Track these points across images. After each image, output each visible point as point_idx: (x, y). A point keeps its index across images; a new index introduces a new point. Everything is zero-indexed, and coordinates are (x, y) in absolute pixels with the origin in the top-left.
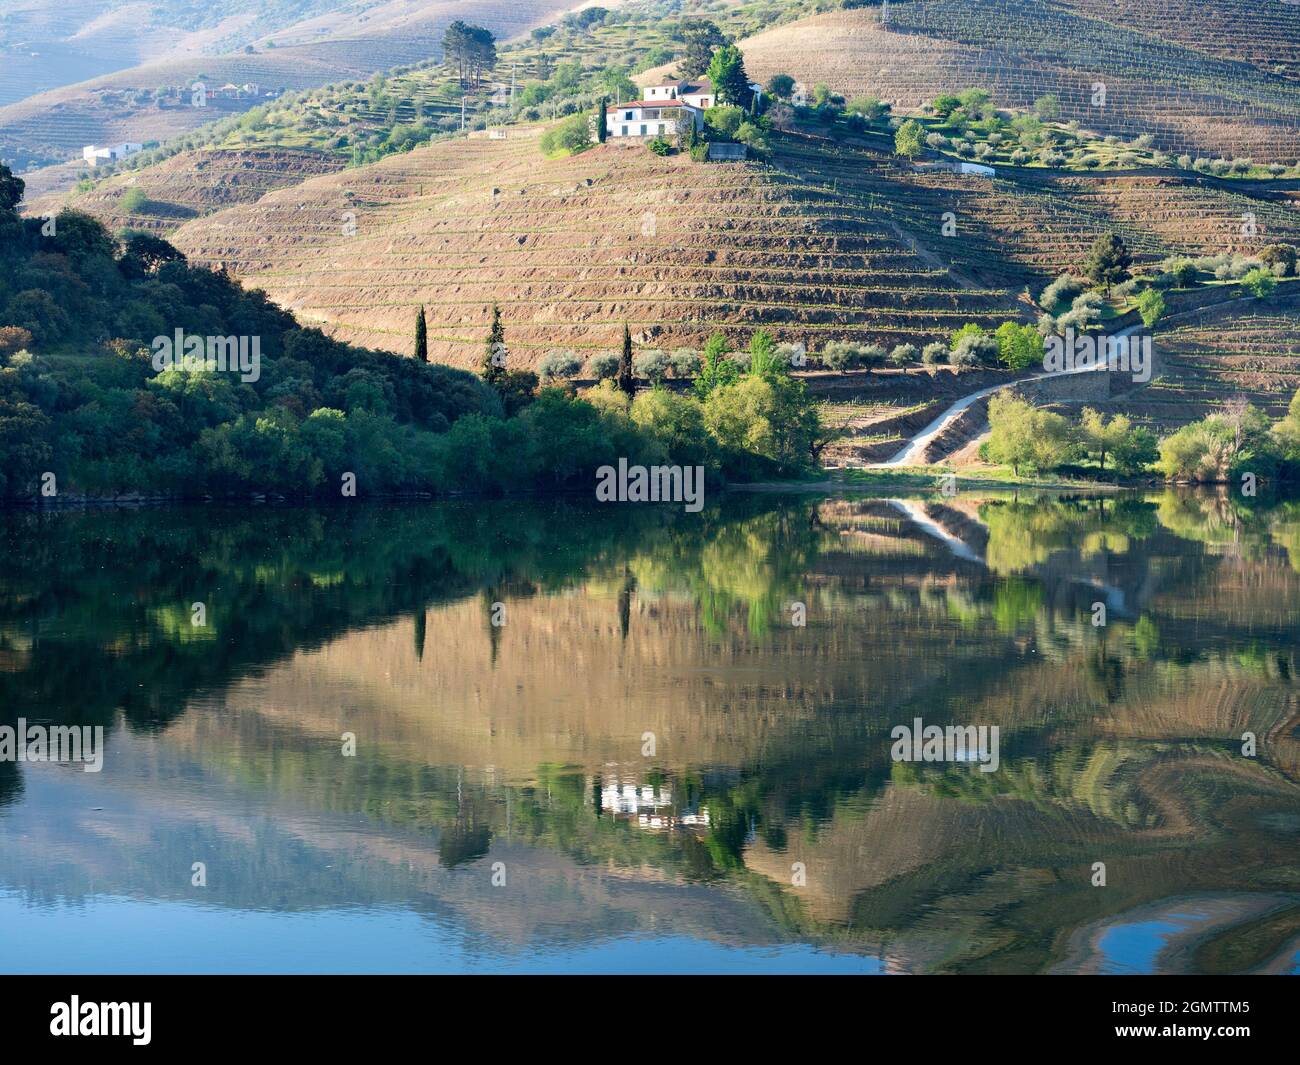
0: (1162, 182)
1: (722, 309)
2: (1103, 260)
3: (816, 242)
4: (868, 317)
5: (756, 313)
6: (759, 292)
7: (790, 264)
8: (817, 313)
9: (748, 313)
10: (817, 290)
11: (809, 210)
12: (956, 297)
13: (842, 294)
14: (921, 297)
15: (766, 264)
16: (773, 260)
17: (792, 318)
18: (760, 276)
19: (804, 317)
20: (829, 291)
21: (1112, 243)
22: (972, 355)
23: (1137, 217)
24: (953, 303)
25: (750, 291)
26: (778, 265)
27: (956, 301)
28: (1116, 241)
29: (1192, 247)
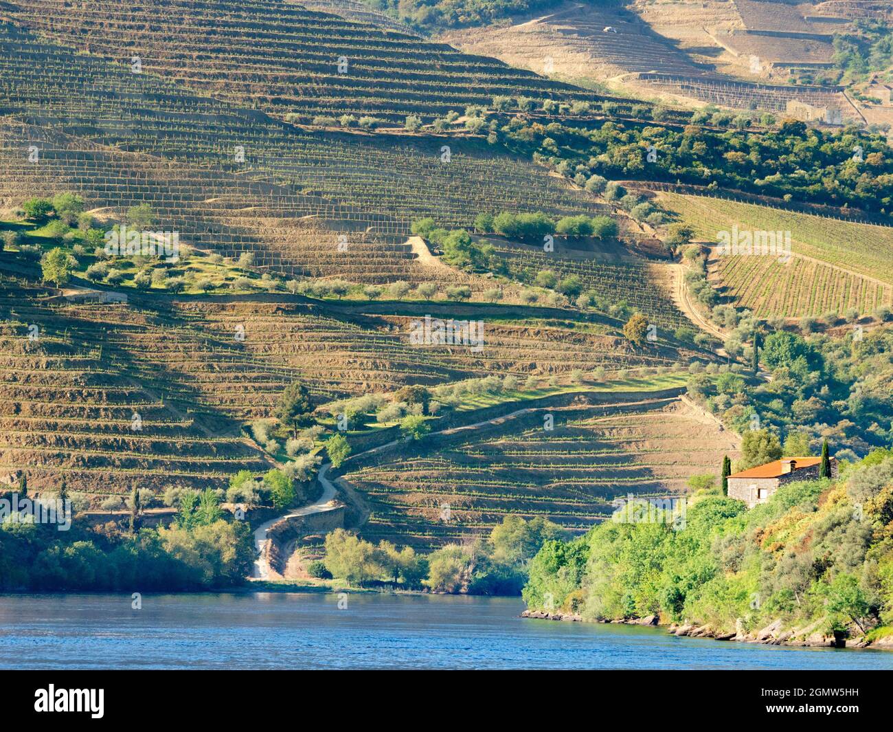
0: (278, 309)
1: (58, 456)
2: (294, 408)
3: (90, 395)
4: (161, 463)
5: (83, 459)
6: (74, 442)
7: (80, 415)
8: (127, 460)
9: (78, 461)
10: (115, 439)
11: (69, 365)
12: (215, 445)
13: (134, 443)
14: (190, 445)
15: (62, 415)
16: (67, 411)
17: (109, 464)
18: (66, 426)
19: (117, 463)
20: (123, 440)
21: (301, 393)
22: (257, 497)
23: (270, 349)
24: (212, 450)
25: (67, 439)
26: (72, 416)
27: (215, 449)
28: (304, 391)
29: (332, 383)
